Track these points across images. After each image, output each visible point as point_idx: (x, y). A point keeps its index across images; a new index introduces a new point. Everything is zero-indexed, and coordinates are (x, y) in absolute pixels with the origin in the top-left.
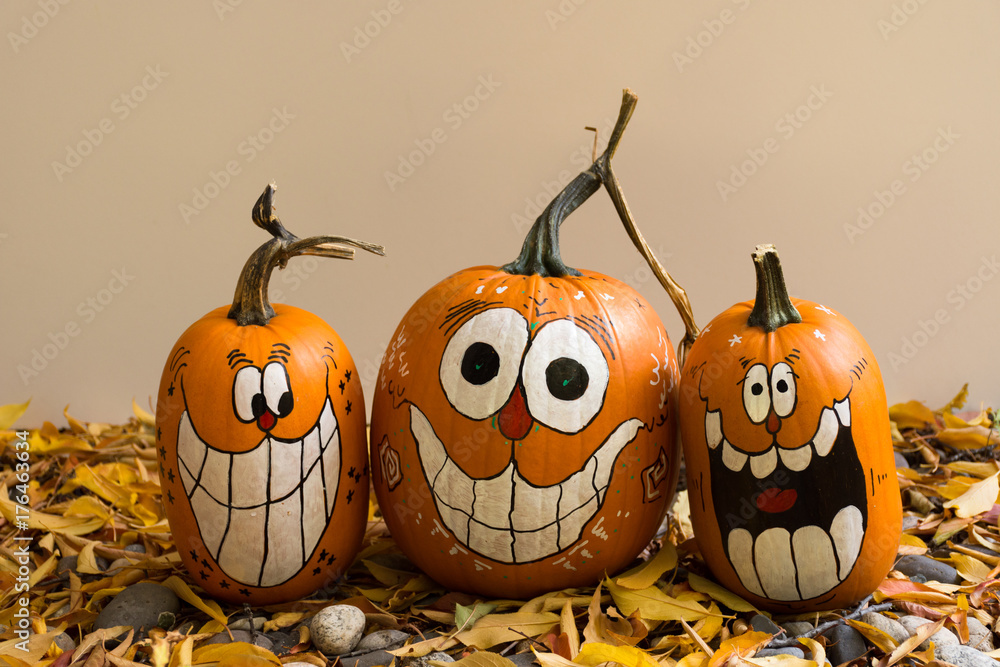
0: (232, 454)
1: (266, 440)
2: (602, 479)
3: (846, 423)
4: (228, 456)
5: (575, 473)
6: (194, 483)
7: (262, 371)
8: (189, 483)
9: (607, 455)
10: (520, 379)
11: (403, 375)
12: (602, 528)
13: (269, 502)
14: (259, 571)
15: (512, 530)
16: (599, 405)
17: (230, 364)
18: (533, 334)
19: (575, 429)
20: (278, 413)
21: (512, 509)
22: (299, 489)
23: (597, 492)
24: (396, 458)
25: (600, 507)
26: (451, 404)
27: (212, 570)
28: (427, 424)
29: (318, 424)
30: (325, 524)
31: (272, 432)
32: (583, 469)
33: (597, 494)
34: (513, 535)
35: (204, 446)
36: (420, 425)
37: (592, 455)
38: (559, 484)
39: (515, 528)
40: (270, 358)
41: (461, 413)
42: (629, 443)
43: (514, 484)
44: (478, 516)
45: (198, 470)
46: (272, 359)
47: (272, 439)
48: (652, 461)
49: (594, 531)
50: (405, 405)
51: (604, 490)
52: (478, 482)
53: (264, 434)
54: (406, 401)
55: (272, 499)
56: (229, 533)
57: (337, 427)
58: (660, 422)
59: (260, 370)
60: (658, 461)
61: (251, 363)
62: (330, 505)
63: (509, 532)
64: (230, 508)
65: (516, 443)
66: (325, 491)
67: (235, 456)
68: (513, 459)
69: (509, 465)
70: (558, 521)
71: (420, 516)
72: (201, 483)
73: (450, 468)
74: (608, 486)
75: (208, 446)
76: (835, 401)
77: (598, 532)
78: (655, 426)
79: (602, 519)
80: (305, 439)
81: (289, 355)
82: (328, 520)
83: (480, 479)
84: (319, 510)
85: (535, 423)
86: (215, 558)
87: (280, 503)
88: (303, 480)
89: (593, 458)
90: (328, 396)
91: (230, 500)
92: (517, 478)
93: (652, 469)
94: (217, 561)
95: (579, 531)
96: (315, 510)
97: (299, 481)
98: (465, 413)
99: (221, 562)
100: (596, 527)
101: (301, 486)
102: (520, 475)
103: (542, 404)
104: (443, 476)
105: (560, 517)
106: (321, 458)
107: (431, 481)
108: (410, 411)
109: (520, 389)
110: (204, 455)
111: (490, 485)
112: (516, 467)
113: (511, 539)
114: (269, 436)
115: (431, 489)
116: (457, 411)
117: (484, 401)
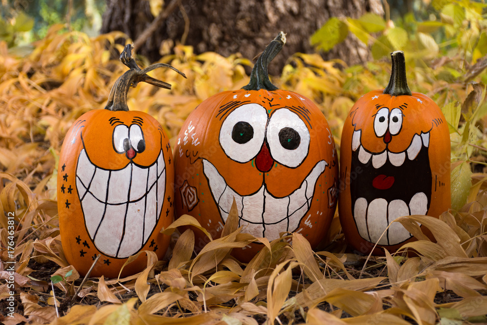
0: (110, 171)
1: (130, 164)
2: (310, 193)
3: (426, 145)
4: (109, 172)
5: (296, 190)
6: (85, 190)
7: (129, 128)
8: (82, 191)
9: (312, 179)
10: (265, 140)
11: (195, 145)
12: (310, 221)
13: (128, 202)
14: (118, 246)
15: (263, 223)
16: (307, 152)
17: (110, 123)
18: (270, 116)
19: (295, 166)
20: (137, 150)
21: (264, 211)
22: (145, 197)
23: (308, 200)
24: (194, 191)
25: (309, 208)
26: (227, 156)
27: (89, 247)
28: (214, 168)
29: (156, 162)
30: (155, 223)
31: (134, 160)
32: (300, 187)
33: (308, 202)
34: (264, 226)
35: (94, 167)
36: (209, 169)
37: (305, 179)
38: (288, 196)
39: (265, 222)
40: (133, 122)
41: (234, 160)
42: (322, 173)
43: (265, 197)
44: (245, 217)
45: (89, 182)
46: (134, 122)
47: (133, 164)
48: (331, 185)
49: (305, 223)
50: (199, 160)
51: (311, 199)
52: (245, 197)
53: (130, 161)
54: (199, 158)
55: (130, 201)
56: (104, 220)
57: (165, 168)
58: (333, 164)
59: (127, 127)
60: (333, 186)
61: (122, 123)
62: (159, 213)
63: (262, 225)
64: (106, 203)
65: (265, 173)
66: (157, 203)
67: (112, 172)
68: (264, 183)
69: (262, 186)
70: (288, 217)
71: (210, 221)
72: (90, 190)
73: (229, 192)
74: (313, 197)
75: (96, 167)
76: (422, 132)
77: (307, 223)
78: (332, 166)
79: (310, 215)
80: (150, 168)
81: (143, 122)
82: (157, 221)
83: (246, 196)
84: (153, 213)
85: (275, 162)
86: (92, 238)
87: (134, 203)
88: (147, 192)
89: (305, 181)
90: (161, 149)
91: (107, 199)
92: (266, 194)
93: (331, 189)
94: (93, 241)
95: (298, 223)
96: (152, 213)
97: (145, 192)
98: (236, 160)
99: (96, 241)
100: (307, 220)
101: (146, 195)
102: (268, 192)
103: (278, 152)
104: (224, 196)
105: (289, 215)
106: (156, 182)
107: (217, 200)
108: (203, 163)
109: (266, 145)
110: (93, 172)
111: (252, 198)
112: (266, 187)
113: (263, 229)
114: (132, 162)
115: (217, 205)
116: (231, 159)
117: (247, 152)
